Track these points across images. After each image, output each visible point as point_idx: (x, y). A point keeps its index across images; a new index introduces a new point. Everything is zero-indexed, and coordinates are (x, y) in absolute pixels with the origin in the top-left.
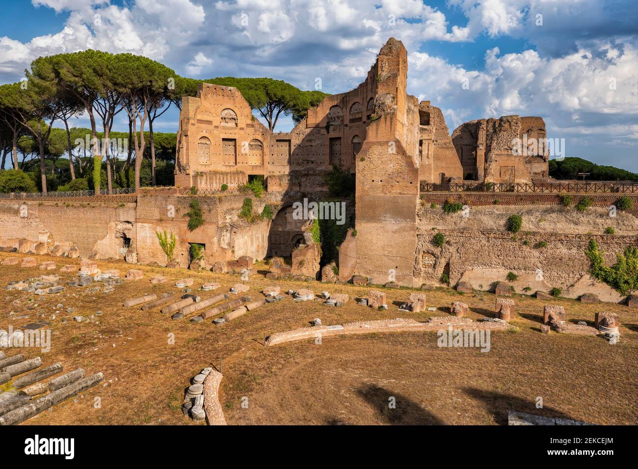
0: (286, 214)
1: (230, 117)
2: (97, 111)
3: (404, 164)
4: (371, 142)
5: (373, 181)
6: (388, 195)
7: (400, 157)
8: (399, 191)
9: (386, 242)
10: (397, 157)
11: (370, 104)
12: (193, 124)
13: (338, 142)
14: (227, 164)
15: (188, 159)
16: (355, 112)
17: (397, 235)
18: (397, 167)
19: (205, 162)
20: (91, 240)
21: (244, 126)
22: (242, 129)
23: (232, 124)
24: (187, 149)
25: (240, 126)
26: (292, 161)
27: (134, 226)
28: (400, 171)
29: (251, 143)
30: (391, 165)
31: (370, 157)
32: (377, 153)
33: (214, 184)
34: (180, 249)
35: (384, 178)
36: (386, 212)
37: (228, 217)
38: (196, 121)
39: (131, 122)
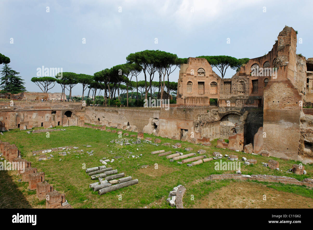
0: (228, 117)
1: (202, 72)
2: (148, 72)
3: (293, 93)
4: (272, 82)
5: (274, 102)
6: (283, 109)
7: (290, 89)
8: (289, 107)
9: (281, 134)
10: (288, 89)
11: (274, 62)
12: (185, 76)
13: (256, 82)
14: (200, 93)
15: (182, 91)
16: (266, 66)
17: (288, 131)
18: (288, 94)
19: (190, 92)
20: (142, 125)
21: (208, 76)
22: (207, 77)
23: (203, 75)
24: (182, 87)
25: (206, 76)
26: (232, 92)
27: (159, 120)
28: (290, 96)
29: (212, 84)
30: (285, 94)
31: (272, 89)
32: (276, 87)
33: (194, 103)
34: (177, 131)
35: (280, 100)
36: (281, 119)
37: (199, 118)
38: (186, 74)
39: (160, 76)
